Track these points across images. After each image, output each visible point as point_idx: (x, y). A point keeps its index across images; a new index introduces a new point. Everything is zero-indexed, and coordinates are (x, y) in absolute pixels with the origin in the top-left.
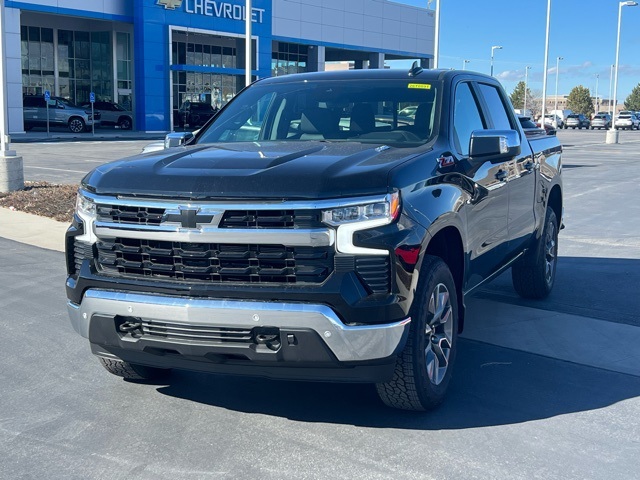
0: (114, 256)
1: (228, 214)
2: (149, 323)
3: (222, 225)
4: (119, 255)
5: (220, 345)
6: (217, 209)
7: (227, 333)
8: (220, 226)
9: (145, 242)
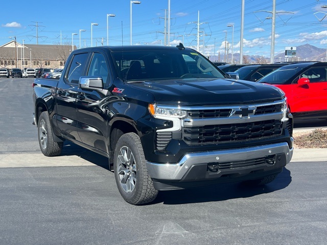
1: (258, 108)
3: (256, 114)
5: (254, 166)
9: (217, 126)
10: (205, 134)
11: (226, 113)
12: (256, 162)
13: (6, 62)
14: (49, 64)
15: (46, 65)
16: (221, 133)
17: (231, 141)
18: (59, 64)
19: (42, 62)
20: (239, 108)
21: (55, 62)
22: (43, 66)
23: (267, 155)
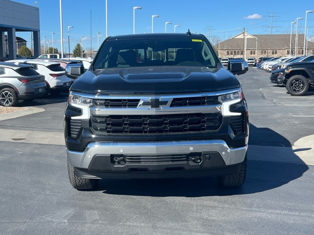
0: (105, 125)
1: (175, 100)
2: (130, 156)
3: (172, 106)
4: (108, 124)
5: (171, 163)
6: (170, 98)
7: (174, 157)
8: (170, 106)
9: (125, 116)
10: (113, 125)
11: (134, 104)
12: (172, 158)
13: (235, 52)
14: (276, 53)
15: (273, 54)
16: (131, 125)
17: (143, 134)
18: (286, 53)
19: (269, 51)
20: (149, 98)
21: (281, 51)
22: (269, 55)
23: (189, 152)
